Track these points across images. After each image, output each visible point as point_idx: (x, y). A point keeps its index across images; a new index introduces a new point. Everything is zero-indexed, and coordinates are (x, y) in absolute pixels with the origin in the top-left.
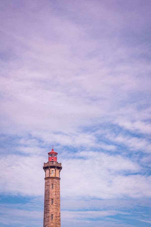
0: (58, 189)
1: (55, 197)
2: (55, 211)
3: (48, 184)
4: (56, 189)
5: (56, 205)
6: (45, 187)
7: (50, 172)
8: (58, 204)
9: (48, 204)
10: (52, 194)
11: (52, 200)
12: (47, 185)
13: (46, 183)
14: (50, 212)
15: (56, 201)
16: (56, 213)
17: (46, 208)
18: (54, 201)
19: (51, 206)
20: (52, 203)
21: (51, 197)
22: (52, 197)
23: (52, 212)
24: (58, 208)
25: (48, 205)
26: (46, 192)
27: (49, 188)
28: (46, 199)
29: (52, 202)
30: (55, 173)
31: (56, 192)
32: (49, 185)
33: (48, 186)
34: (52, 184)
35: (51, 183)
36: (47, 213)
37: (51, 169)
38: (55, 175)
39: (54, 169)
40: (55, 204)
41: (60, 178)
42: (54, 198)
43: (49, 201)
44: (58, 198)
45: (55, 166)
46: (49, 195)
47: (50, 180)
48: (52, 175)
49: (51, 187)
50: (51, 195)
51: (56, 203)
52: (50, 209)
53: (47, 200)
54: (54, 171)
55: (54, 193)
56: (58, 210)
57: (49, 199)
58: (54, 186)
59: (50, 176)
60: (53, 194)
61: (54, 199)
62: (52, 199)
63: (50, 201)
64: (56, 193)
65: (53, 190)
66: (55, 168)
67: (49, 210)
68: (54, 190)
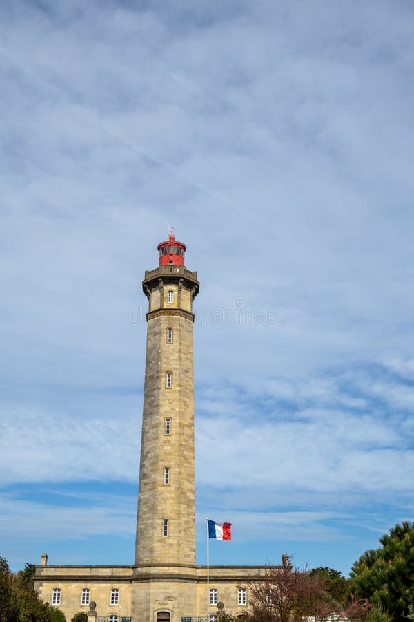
0: (186, 343)
1: (178, 367)
2: (177, 409)
3: (156, 329)
4: (180, 344)
5: (180, 391)
6: (148, 340)
7: (162, 295)
8: (187, 389)
9: (154, 387)
10: (167, 358)
11: (169, 376)
12: (152, 333)
13: (149, 328)
14: (162, 410)
15: (181, 379)
16: (181, 415)
17: (149, 400)
18: (175, 377)
19: (164, 394)
20: (169, 385)
21: (164, 365)
22: (169, 368)
23: (166, 412)
24: (187, 400)
25: (154, 390)
26: (151, 353)
27: (160, 340)
28: (149, 375)
29: (169, 380)
30: (179, 298)
31: (180, 352)
32: (160, 333)
33: (156, 337)
34: (170, 329)
35: (164, 326)
36: (151, 413)
37: (165, 287)
38: (179, 304)
39: (174, 288)
40: (178, 389)
41: (193, 312)
42: (176, 369)
43: (158, 377)
44: (188, 372)
45: (180, 278)
46: (159, 359)
47: (163, 317)
48: (170, 303)
49: (165, 336)
50: (164, 360)
51: (180, 386)
52: (161, 403)
53: (152, 377)
54: (176, 293)
55: (176, 355)
56: (188, 407)
57: (158, 372)
58: (175, 334)
59: (162, 305)
60: (171, 358)
61: (174, 372)
62: (169, 373)
63: (163, 379)
64: (182, 355)
65: (172, 346)
66: (177, 284)
67: (158, 406)
68: (175, 346)
